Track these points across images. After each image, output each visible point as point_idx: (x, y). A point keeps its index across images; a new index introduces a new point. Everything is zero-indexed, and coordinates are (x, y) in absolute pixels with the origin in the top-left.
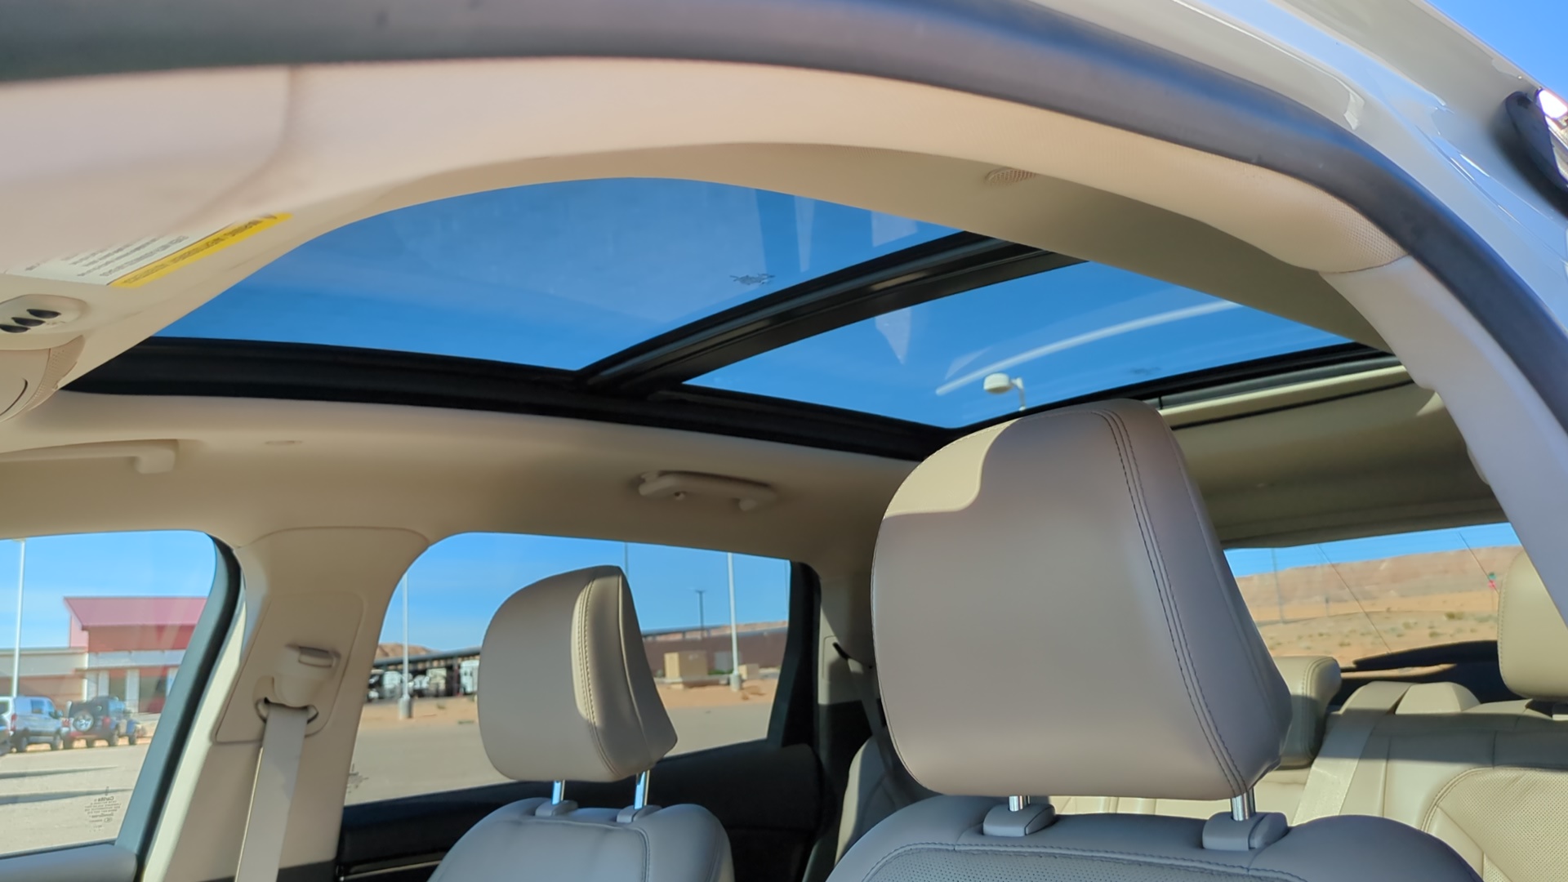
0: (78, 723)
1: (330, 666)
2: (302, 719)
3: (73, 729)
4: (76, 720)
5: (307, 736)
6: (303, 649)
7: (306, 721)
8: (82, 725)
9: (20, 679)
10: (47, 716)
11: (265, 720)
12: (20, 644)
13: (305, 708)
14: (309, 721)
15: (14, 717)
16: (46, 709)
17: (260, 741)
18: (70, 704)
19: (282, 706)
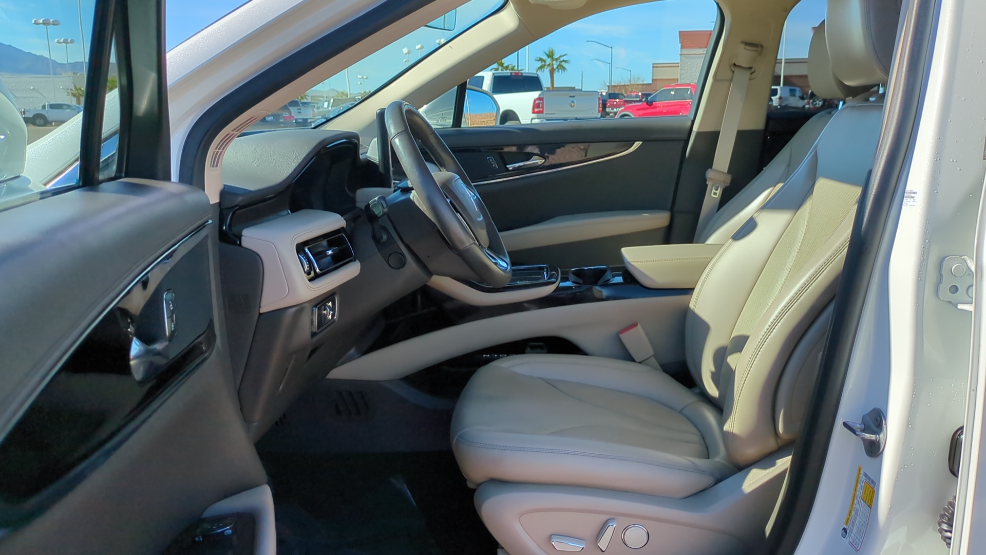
0: (815, 103)
1: (757, 51)
2: (749, 72)
3: (811, 106)
4: (814, 101)
5: (750, 79)
6: (747, 44)
7: (750, 73)
8: (816, 104)
9: (785, 77)
10: (798, 98)
11: (733, 72)
12: (785, 56)
13: (750, 68)
14: (751, 74)
15: (780, 98)
16: (798, 94)
17: (731, 80)
18: (810, 91)
19: (740, 67)
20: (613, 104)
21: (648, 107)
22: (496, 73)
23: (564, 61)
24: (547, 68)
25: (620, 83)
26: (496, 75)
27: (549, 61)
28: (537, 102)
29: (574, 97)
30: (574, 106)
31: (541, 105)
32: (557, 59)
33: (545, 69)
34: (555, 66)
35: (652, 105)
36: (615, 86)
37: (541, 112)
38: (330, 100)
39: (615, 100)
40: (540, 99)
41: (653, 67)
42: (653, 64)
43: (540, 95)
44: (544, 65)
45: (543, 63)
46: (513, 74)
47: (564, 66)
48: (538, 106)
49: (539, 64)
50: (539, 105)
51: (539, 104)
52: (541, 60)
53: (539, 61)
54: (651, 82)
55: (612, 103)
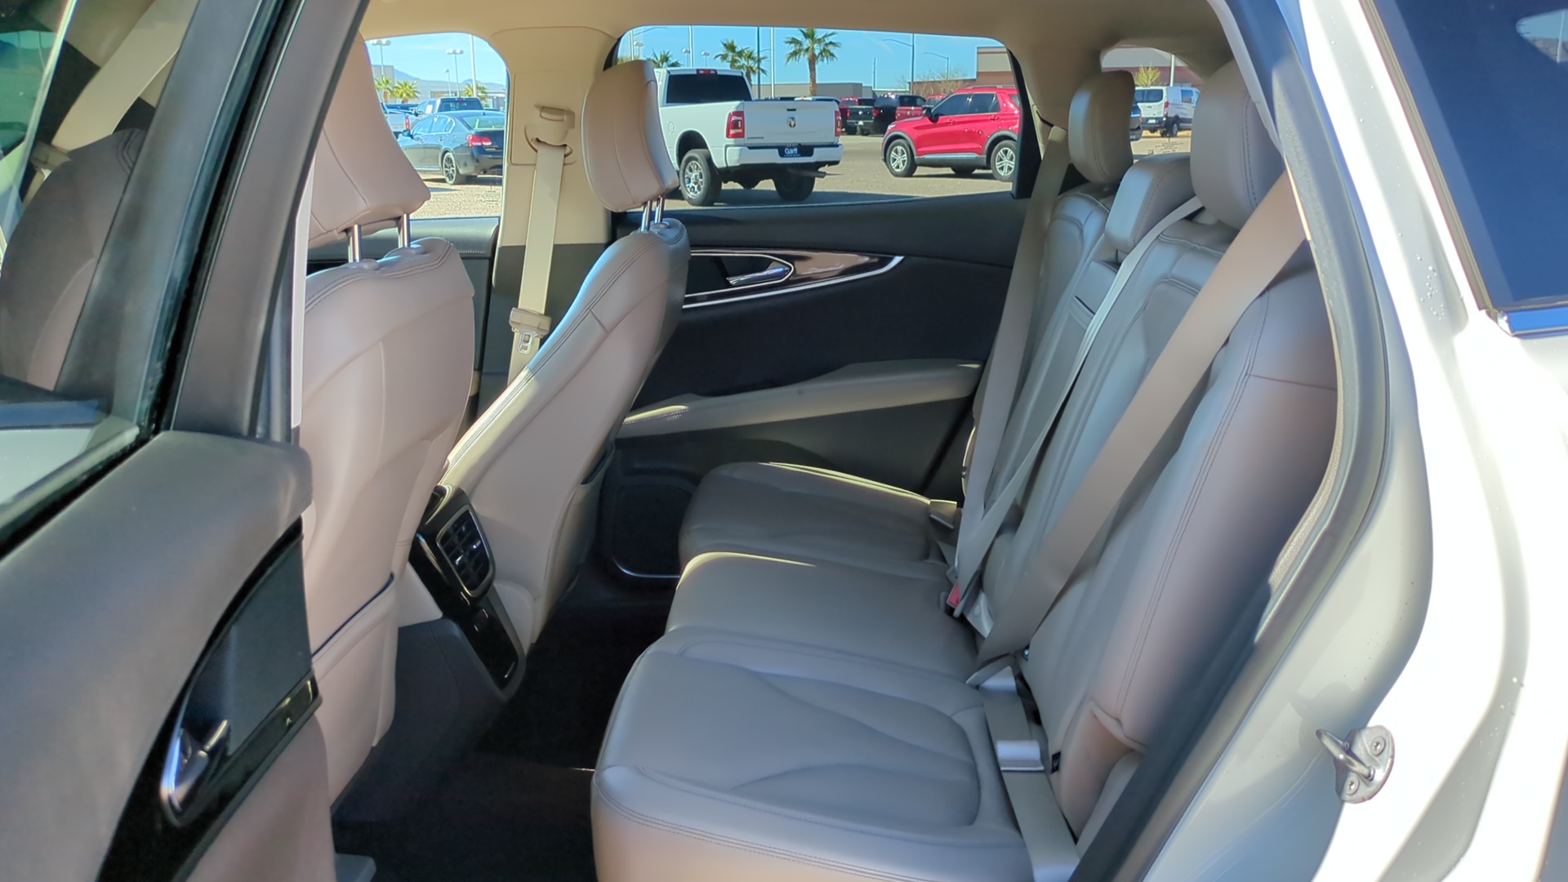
1: (563, 120)
2: (561, 153)
6: (543, 109)
7: (564, 155)
19: (544, 143)
20: (906, 115)
21: (930, 123)
22: (673, 71)
23: (831, 43)
24: (804, 55)
25: (928, 77)
26: (672, 73)
27: (807, 43)
28: (733, 118)
29: (794, 110)
30: (794, 125)
31: (740, 123)
32: (819, 41)
33: (802, 56)
34: (817, 52)
35: (937, 120)
36: (919, 83)
37: (741, 135)
38: (435, 102)
39: (909, 108)
40: (738, 113)
41: (978, 53)
42: (978, 48)
43: (737, 107)
44: (800, 50)
45: (798, 47)
46: (701, 72)
47: (832, 51)
48: (736, 126)
49: (792, 48)
50: (737, 124)
51: (737, 121)
52: (794, 41)
53: (791, 43)
54: (975, 77)
55: (904, 112)
